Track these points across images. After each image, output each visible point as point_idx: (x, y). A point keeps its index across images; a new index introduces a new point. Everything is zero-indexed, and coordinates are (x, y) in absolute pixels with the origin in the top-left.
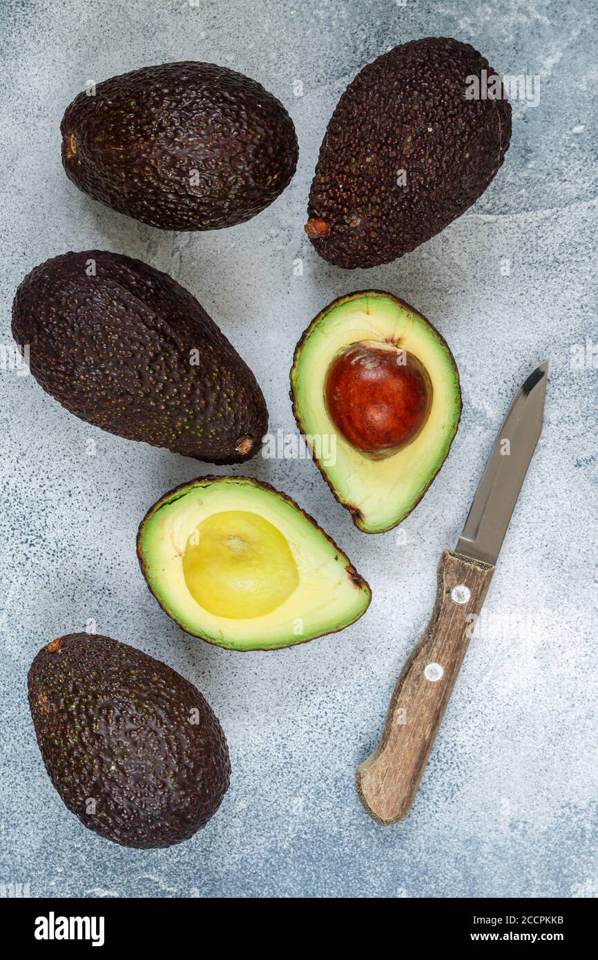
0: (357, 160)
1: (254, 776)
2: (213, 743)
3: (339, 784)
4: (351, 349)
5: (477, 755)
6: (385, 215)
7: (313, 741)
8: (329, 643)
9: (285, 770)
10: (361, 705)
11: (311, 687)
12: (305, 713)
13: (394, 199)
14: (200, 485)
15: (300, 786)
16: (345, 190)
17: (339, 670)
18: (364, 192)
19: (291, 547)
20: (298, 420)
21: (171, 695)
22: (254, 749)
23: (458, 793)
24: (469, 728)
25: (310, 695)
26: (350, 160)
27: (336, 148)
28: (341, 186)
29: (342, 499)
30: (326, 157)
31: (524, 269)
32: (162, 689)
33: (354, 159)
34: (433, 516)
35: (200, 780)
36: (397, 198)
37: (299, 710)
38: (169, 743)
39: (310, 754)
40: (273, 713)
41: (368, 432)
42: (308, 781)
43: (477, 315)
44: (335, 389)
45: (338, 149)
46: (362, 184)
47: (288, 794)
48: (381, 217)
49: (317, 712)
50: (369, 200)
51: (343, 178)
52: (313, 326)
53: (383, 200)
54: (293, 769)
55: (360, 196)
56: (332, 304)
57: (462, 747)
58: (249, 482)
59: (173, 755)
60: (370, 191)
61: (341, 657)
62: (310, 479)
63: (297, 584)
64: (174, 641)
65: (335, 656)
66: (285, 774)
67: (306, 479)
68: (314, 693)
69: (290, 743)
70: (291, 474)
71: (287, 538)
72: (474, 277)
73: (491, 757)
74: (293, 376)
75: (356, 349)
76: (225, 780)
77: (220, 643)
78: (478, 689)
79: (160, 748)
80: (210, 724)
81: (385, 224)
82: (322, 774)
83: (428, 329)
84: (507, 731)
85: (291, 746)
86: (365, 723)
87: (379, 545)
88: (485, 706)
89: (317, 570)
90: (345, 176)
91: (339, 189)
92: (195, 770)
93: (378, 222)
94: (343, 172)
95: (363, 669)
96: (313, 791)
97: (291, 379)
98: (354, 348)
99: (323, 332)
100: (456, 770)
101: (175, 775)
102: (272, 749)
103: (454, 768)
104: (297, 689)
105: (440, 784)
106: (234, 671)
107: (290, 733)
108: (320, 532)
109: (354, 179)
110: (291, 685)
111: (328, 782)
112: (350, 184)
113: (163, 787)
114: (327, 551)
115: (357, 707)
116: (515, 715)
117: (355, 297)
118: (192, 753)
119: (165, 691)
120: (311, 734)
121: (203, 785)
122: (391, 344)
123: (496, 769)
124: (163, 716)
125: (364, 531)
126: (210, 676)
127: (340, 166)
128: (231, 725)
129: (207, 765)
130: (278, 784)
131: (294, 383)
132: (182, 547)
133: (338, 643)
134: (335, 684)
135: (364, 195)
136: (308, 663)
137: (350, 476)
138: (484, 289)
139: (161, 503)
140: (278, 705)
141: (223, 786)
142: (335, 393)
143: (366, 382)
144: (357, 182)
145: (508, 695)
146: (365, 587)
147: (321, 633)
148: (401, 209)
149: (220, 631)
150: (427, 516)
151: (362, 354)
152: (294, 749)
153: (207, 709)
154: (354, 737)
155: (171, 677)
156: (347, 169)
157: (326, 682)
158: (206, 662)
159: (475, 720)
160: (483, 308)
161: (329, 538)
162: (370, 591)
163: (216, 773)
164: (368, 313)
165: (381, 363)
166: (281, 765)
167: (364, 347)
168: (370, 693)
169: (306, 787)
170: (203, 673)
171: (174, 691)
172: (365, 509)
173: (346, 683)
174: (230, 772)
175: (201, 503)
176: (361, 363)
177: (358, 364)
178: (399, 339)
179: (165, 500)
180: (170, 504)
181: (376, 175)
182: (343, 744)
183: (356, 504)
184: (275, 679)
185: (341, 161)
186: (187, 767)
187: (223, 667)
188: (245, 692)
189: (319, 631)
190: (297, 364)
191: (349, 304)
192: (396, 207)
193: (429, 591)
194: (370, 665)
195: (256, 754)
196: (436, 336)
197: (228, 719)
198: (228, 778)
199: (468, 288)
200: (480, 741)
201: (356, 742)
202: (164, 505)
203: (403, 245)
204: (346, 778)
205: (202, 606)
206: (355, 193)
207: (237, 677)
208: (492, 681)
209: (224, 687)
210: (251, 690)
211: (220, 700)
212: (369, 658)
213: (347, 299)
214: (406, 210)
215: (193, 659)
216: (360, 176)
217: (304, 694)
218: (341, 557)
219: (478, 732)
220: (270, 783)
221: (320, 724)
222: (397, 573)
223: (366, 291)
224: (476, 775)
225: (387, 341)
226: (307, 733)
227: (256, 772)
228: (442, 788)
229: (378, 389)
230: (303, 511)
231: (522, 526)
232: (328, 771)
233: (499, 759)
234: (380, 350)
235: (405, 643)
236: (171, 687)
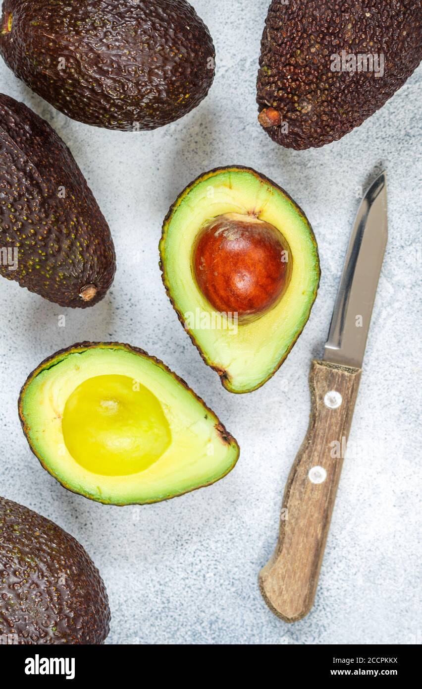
0: (302, 52)
1: (134, 620)
2: (93, 593)
3: (213, 626)
4: (215, 221)
5: (342, 598)
6: (334, 99)
7: (189, 587)
8: (202, 495)
9: (163, 614)
10: (233, 552)
11: (186, 537)
12: (181, 561)
13: (342, 83)
14: (76, 351)
15: (178, 629)
16: (294, 80)
17: (212, 521)
18: (312, 80)
19: (164, 407)
20: (167, 289)
21: (52, 549)
22: (134, 596)
23: (325, 633)
24: (334, 573)
25: (185, 544)
26: (295, 52)
27: (280, 42)
28: (289, 77)
29: (210, 362)
30: (270, 51)
31: (378, 143)
32: (43, 543)
33: (299, 51)
34: (297, 375)
35: (80, 629)
36: (344, 82)
37: (176, 559)
38: (50, 594)
39: (186, 599)
40: (151, 561)
41: (232, 299)
42: (185, 624)
43: (334, 186)
44: (200, 259)
45: (282, 43)
46: (310, 73)
47: (167, 636)
48: (331, 101)
49: (191, 560)
50: (318, 87)
51: (290, 70)
52: (180, 200)
53: (330, 85)
54: (171, 614)
55: (309, 85)
56: (196, 180)
57: (328, 590)
58: (123, 348)
59: (54, 605)
60: (317, 78)
61: (214, 508)
62: (182, 343)
63: (169, 442)
64: (57, 496)
65: (208, 507)
66: (163, 618)
67: (178, 343)
68: (189, 542)
69: (167, 590)
70: (164, 338)
71: (160, 398)
72: (331, 151)
73: (355, 599)
74: (162, 247)
75: (219, 222)
76: (104, 627)
77: (99, 499)
78: (342, 536)
79: (42, 600)
80: (90, 575)
81: (335, 106)
82: (198, 618)
83: (287, 201)
84: (370, 575)
85: (168, 592)
86: (236, 569)
87: (247, 403)
88: (349, 552)
89: (188, 428)
90: (292, 67)
91: (287, 80)
92: (75, 619)
93: (328, 106)
94: (290, 64)
95: (234, 519)
96: (189, 633)
97: (160, 251)
98: (218, 220)
99: (189, 206)
100: (323, 612)
101: (56, 624)
102: (150, 595)
103: (321, 611)
104: (173, 539)
105: (307, 625)
106: (114, 522)
107: (167, 580)
108: (189, 392)
109: (301, 69)
110: (168, 535)
111: (203, 625)
112: (298, 74)
113: (46, 636)
114: (198, 411)
115: (229, 555)
116: (376, 560)
117: (217, 172)
118: (72, 603)
119: (46, 545)
120: (187, 581)
121: (83, 633)
122: (253, 216)
123: (360, 611)
124: (44, 569)
125: (231, 391)
126: (92, 528)
127: (286, 59)
128: (112, 573)
129: (86, 614)
130: (157, 628)
131: (163, 254)
132: (61, 410)
133: (211, 495)
134: (208, 533)
135: (312, 82)
136: (183, 514)
137: (217, 340)
138: (341, 163)
139: (40, 369)
140: (155, 554)
141: (102, 633)
142: (201, 264)
143: (230, 252)
144: (304, 72)
145: (369, 542)
146: (233, 444)
147: (193, 488)
148: (349, 92)
149: (98, 488)
150: (291, 376)
151: (225, 226)
152: (171, 594)
153: (87, 561)
154: (227, 583)
155: (52, 532)
156: (293, 61)
157: (200, 532)
158: (87, 514)
159: (339, 565)
160: (340, 180)
161: (199, 398)
162: (238, 447)
163: (95, 621)
164: (230, 188)
165: (242, 235)
166: (160, 610)
167: (227, 220)
168: (241, 542)
169: (182, 629)
170: (86, 525)
171: (54, 545)
172: (231, 371)
173: (218, 532)
174: (109, 619)
175: (78, 368)
176: (224, 235)
177: (221, 235)
178: (260, 212)
179: (44, 366)
180: (48, 369)
181: (322, 64)
182: (217, 589)
183: (224, 367)
184: (153, 530)
185: (287, 54)
186: (67, 617)
187: (104, 519)
188: (125, 542)
189: (191, 486)
190: (165, 236)
191: (212, 179)
192: (344, 90)
193: (294, 445)
194: (241, 515)
195: (136, 599)
196: (295, 208)
197: (110, 568)
198: (107, 624)
199: (326, 161)
200: (345, 585)
201: (229, 587)
202: (43, 370)
203: (352, 122)
204: (220, 621)
205: (80, 463)
206: (304, 82)
207: (117, 529)
208: (355, 528)
209: (105, 538)
210: (130, 540)
211: (102, 549)
212: (240, 508)
213: (211, 175)
214: (353, 91)
215: (75, 513)
216: (306, 66)
217: (180, 543)
218: (210, 416)
219: (342, 576)
220: (149, 627)
221: (195, 571)
222: (264, 429)
223: (228, 167)
224: (341, 616)
225: (249, 213)
226: (183, 579)
227: (136, 617)
228: (310, 629)
229: (240, 258)
230: (174, 373)
231: (380, 383)
232: (203, 614)
233: (363, 601)
234: (242, 222)
235: (273, 494)
236: (52, 541)
